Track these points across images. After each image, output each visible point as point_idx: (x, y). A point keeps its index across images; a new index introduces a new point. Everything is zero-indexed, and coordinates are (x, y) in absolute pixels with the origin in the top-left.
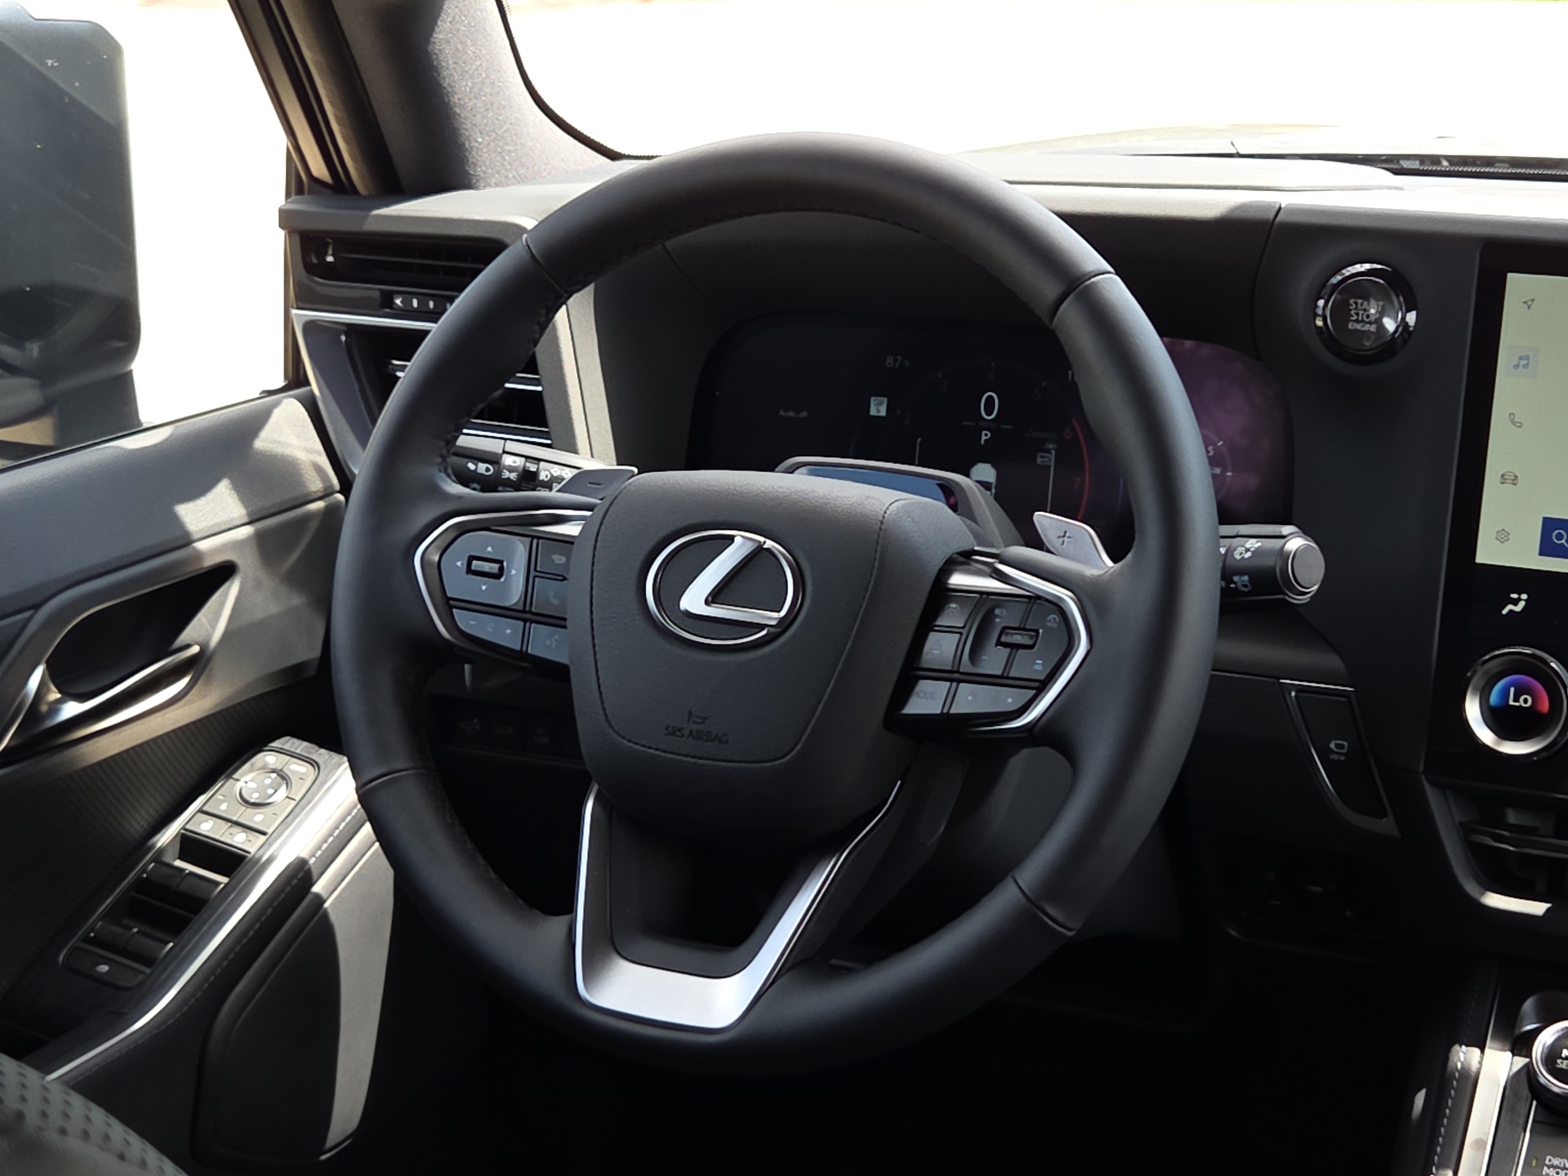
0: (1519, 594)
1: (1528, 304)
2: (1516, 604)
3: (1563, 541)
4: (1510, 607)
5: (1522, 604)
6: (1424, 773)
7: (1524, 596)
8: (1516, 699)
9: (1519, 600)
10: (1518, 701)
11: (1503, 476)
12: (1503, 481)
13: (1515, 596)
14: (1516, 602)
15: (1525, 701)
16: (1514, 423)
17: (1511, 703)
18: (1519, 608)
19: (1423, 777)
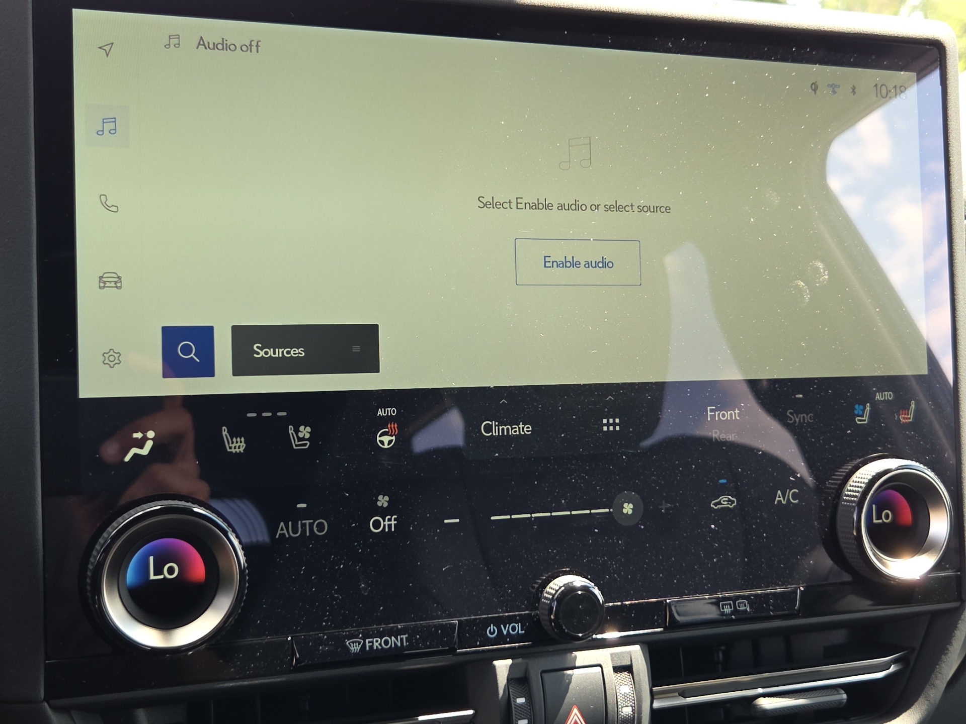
0: (144, 432)
1: (107, 49)
2: (141, 447)
3: (192, 355)
4: (134, 451)
5: (149, 445)
6: (47, 699)
7: (151, 434)
8: (158, 571)
9: (145, 439)
10: (161, 573)
11: (101, 278)
12: (102, 285)
13: (138, 435)
14: (141, 444)
15: (171, 571)
16: (107, 207)
17: (152, 577)
18: (145, 451)
19: (46, 705)
